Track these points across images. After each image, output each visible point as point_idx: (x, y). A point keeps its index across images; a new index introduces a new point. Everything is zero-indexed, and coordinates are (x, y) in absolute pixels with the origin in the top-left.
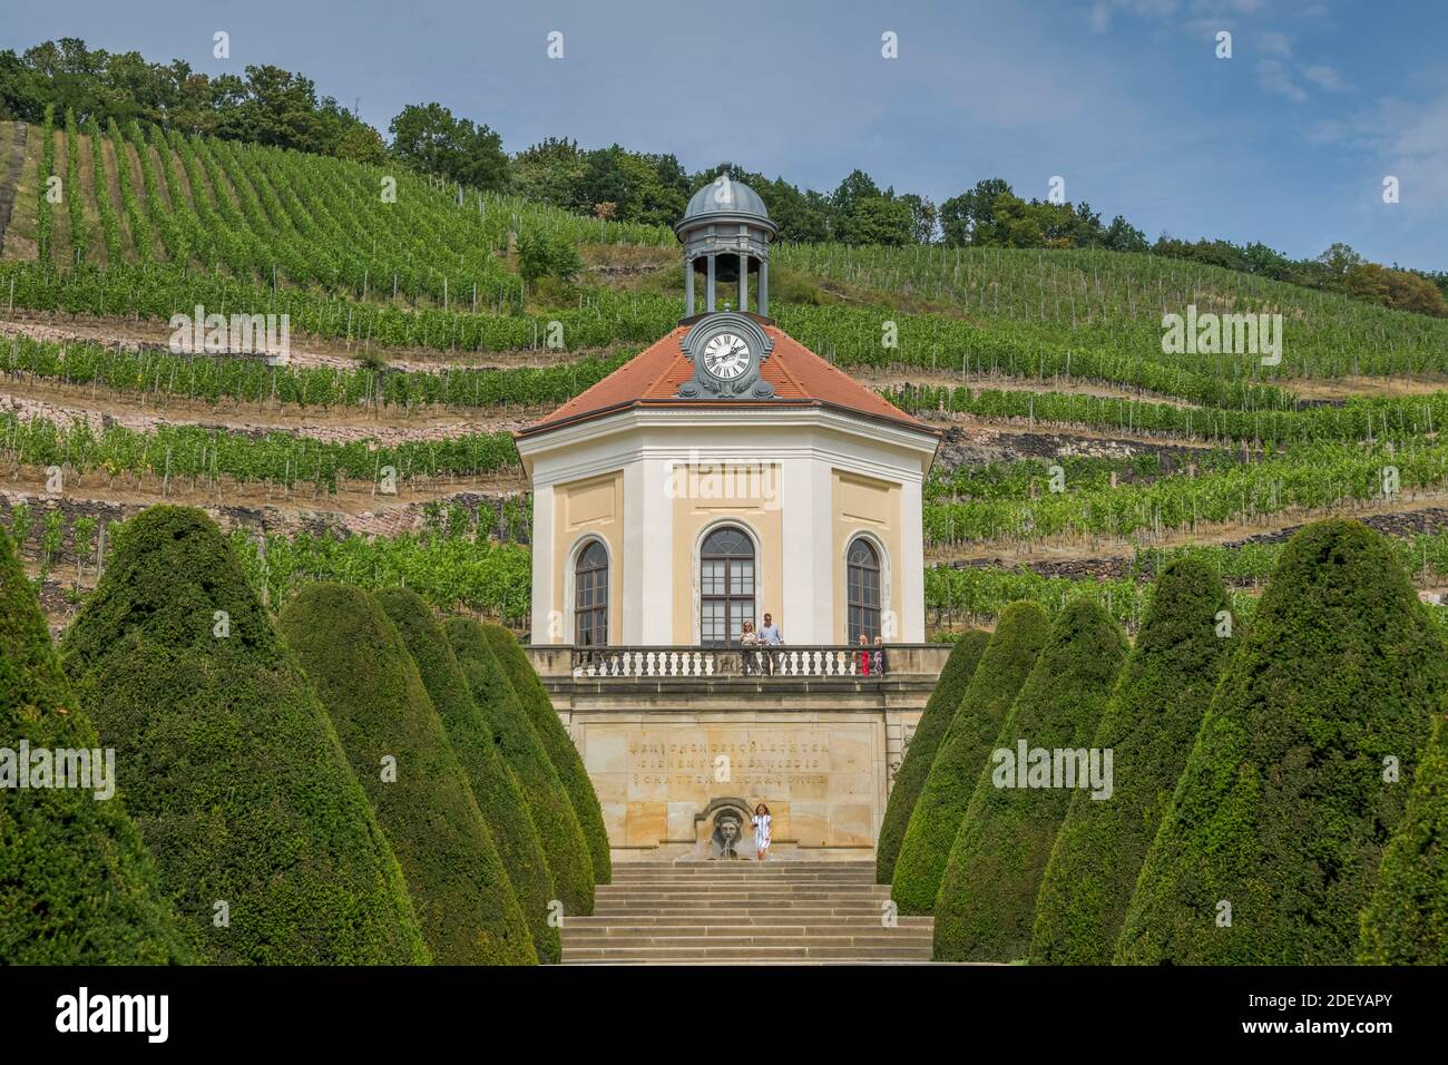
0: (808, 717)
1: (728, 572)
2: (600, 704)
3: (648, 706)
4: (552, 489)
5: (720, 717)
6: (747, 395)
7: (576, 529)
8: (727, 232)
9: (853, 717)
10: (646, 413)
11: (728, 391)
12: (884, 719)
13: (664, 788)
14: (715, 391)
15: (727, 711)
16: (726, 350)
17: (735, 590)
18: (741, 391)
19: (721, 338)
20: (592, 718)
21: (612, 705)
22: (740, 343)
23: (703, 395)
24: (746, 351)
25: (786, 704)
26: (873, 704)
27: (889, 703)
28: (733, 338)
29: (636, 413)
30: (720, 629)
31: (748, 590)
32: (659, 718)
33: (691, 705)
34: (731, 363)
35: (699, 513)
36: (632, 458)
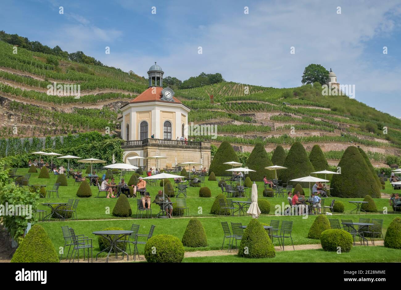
0: (191, 152)
1: (167, 128)
2: (162, 148)
3: (169, 149)
4: (136, 113)
5: (179, 151)
6: (171, 101)
7: (140, 119)
8: (158, 73)
9: (197, 152)
10: (157, 102)
11: (168, 100)
12: (201, 153)
13: (171, 161)
14: (166, 100)
15: (180, 150)
16: (167, 94)
17: (168, 131)
18: (170, 100)
19: (167, 91)
20: (161, 150)
21: (164, 148)
22: (170, 93)
23: (164, 100)
24: (170, 94)
25: (188, 150)
26: (199, 150)
27: (202, 150)
28: (169, 92)
29: (156, 102)
30: (166, 137)
31: (170, 131)
32: (171, 151)
33: (175, 149)
34: (169, 95)
35: (163, 119)
36: (153, 109)
